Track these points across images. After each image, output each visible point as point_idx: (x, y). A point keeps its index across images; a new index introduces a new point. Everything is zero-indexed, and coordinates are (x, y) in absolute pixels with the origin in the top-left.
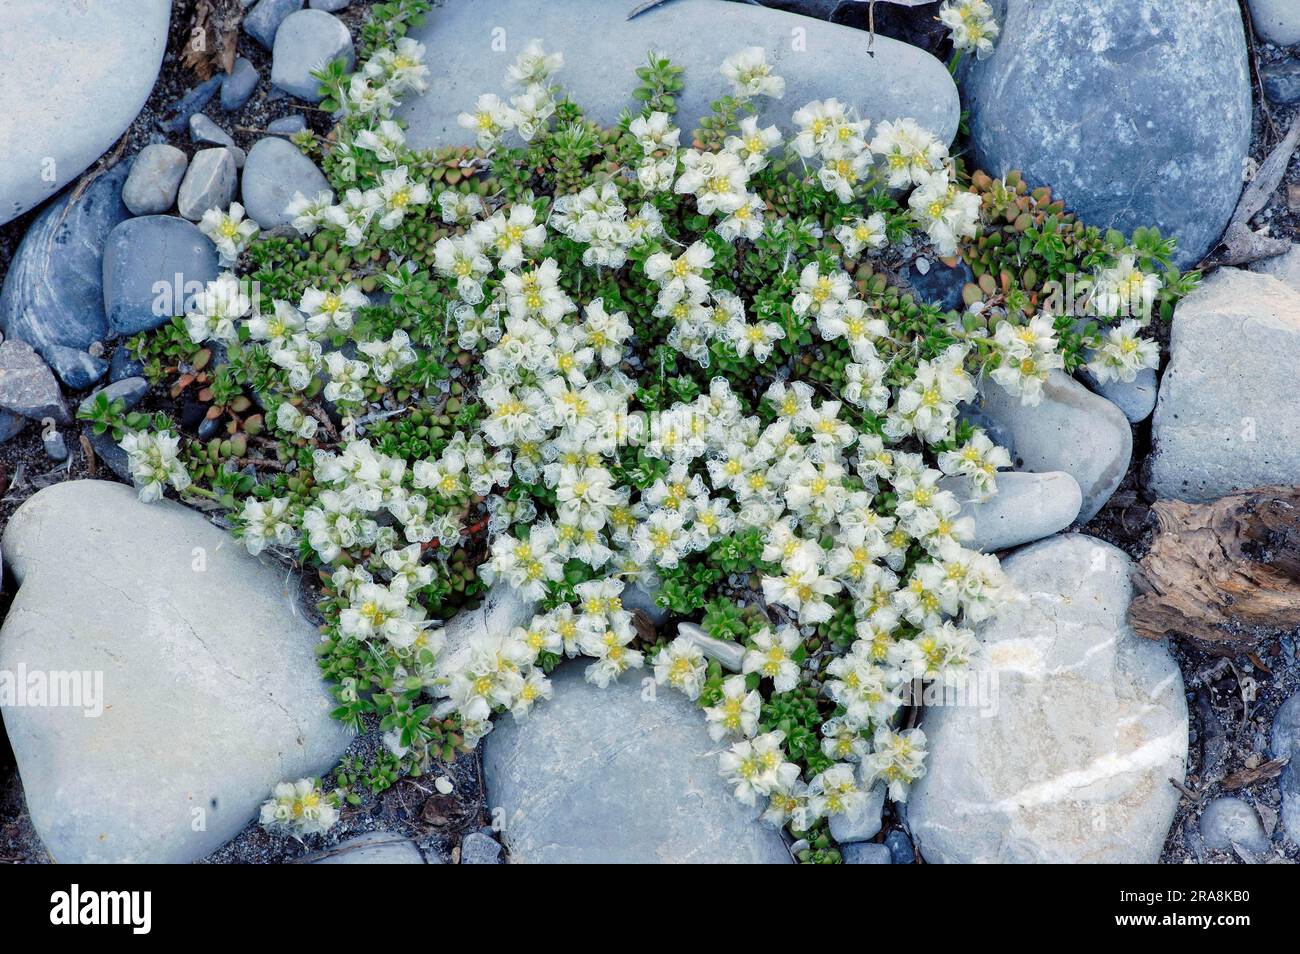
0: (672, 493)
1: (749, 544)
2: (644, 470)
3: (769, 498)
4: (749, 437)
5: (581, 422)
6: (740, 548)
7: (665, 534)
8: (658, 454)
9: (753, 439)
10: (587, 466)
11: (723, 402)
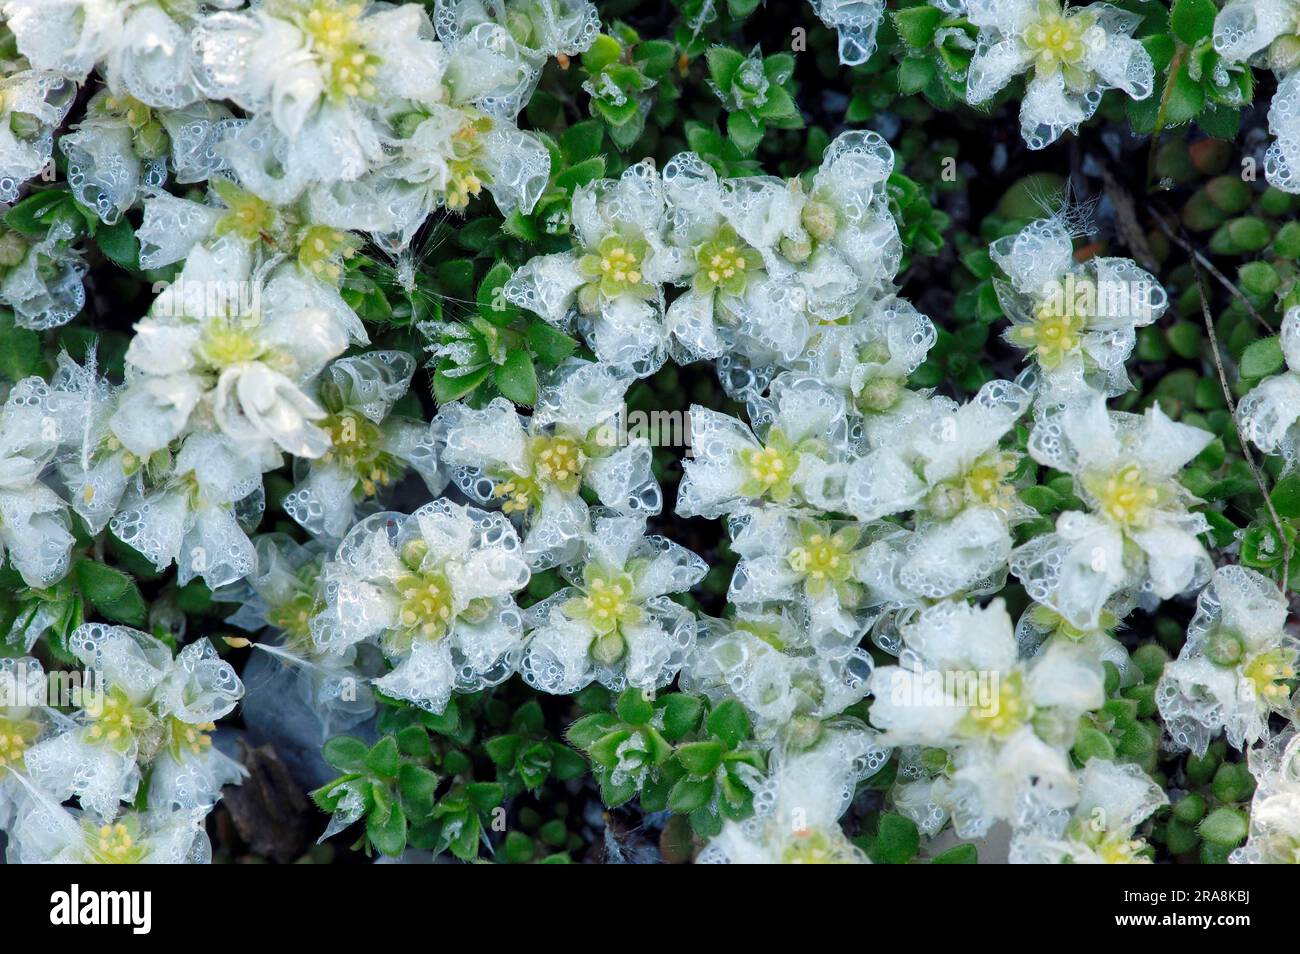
0: (533, 461)
1: (693, 762)
2: (479, 339)
3: (832, 639)
4: (872, 380)
5: (327, 123)
6: (661, 758)
7: (446, 598)
8: (552, 308)
9: (885, 393)
10: (292, 258)
11: (841, 222)
